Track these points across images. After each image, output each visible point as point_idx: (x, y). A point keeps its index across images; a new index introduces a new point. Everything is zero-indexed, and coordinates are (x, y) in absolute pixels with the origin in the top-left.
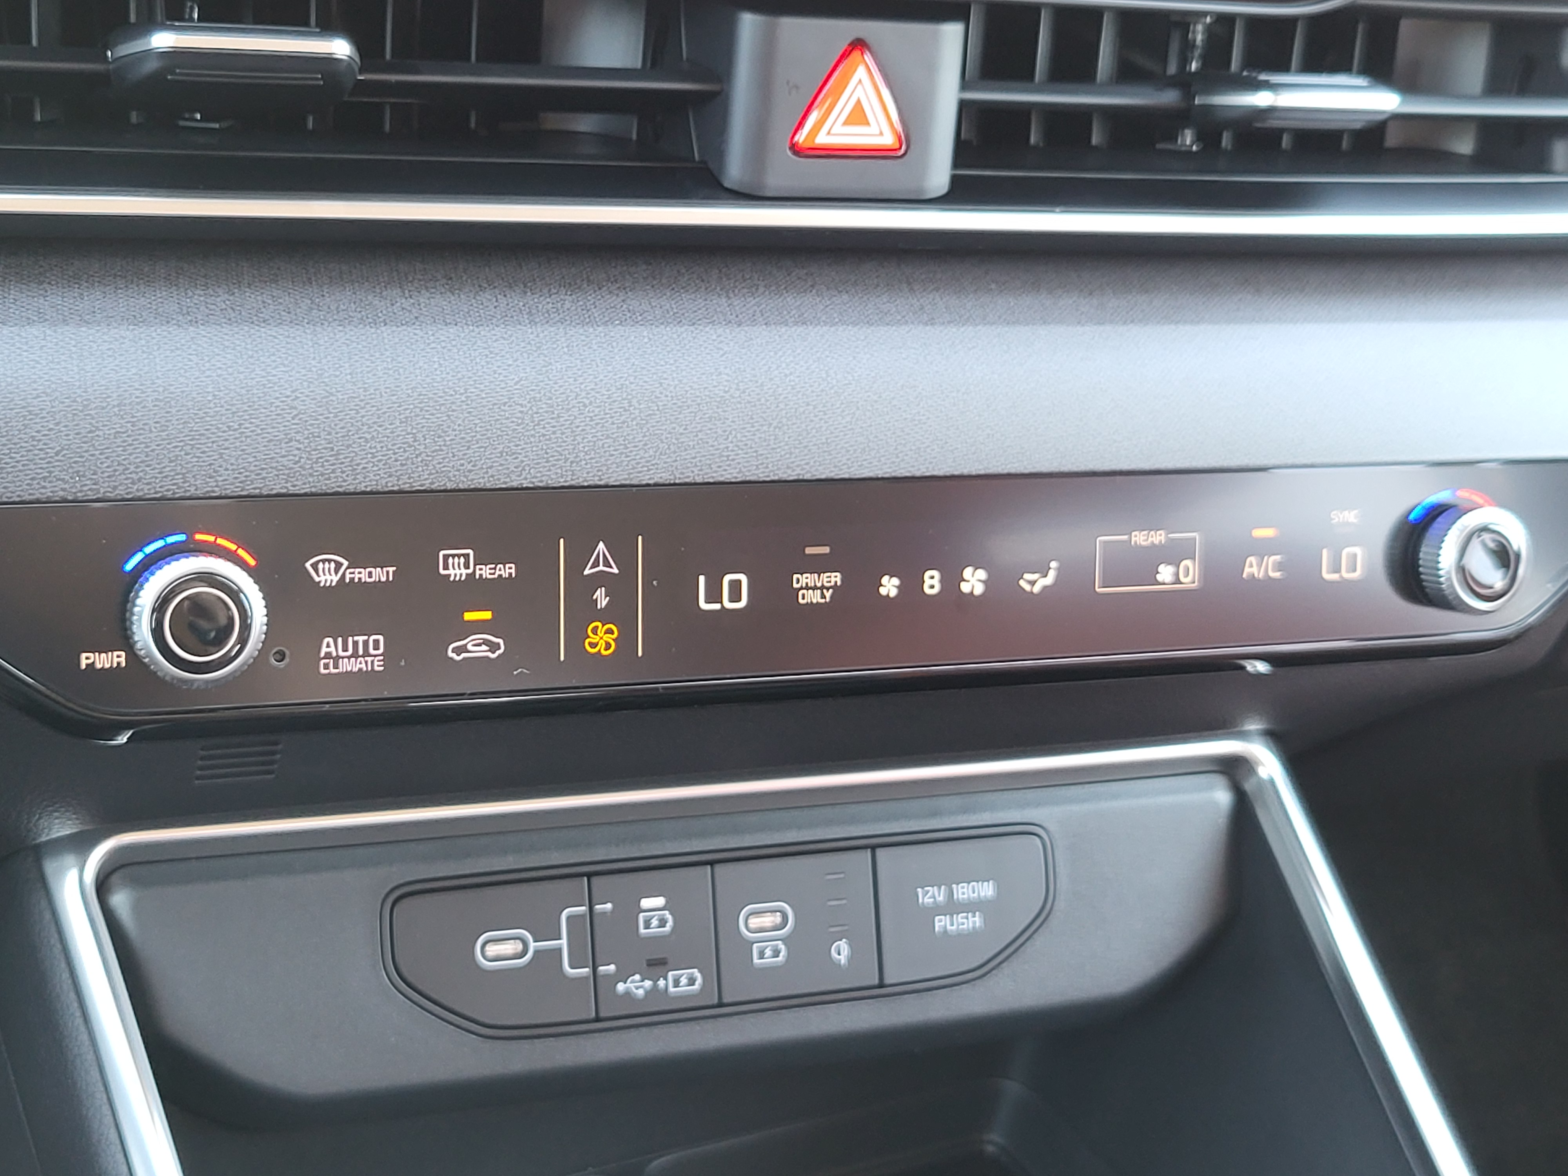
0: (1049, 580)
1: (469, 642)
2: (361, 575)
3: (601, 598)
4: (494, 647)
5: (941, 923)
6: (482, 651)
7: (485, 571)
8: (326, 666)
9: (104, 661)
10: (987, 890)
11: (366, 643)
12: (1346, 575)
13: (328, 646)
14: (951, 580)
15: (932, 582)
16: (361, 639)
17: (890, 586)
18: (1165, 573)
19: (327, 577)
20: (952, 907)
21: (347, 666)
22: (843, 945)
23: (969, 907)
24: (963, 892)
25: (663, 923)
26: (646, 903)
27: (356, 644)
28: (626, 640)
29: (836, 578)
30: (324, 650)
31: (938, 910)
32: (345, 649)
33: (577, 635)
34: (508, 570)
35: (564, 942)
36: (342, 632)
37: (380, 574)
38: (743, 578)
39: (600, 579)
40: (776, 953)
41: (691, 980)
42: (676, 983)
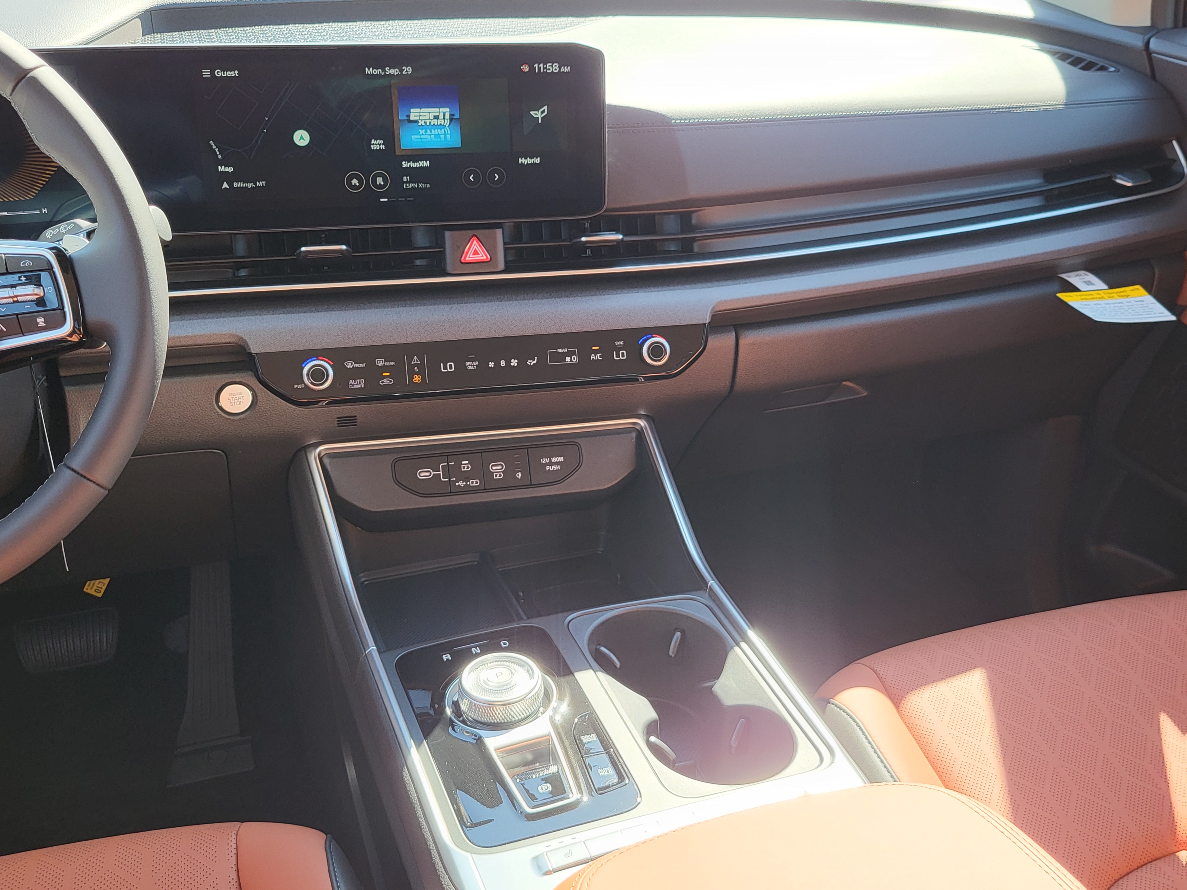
0: (535, 362)
1: (385, 380)
2: (358, 365)
3: (416, 369)
4: (391, 381)
5: (548, 468)
6: (388, 382)
7: (387, 364)
8: (351, 387)
10: (562, 459)
11: (360, 381)
12: (622, 358)
13: (351, 382)
14: (508, 362)
15: (503, 363)
16: (358, 380)
17: (491, 365)
18: (568, 359)
19: (350, 366)
20: (551, 464)
21: (356, 386)
22: (520, 473)
23: (557, 464)
24: (554, 460)
25: (468, 467)
26: (463, 462)
27: (357, 382)
28: (424, 379)
29: (477, 363)
30: (350, 383)
31: (547, 464)
32: (355, 382)
33: (411, 379)
34: (393, 363)
35: (441, 472)
36: (354, 379)
37: (362, 365)
38: (452, 364)
39: (416, 365)
40: (500, 475)
41: (477, 482)
42: (472, 483)
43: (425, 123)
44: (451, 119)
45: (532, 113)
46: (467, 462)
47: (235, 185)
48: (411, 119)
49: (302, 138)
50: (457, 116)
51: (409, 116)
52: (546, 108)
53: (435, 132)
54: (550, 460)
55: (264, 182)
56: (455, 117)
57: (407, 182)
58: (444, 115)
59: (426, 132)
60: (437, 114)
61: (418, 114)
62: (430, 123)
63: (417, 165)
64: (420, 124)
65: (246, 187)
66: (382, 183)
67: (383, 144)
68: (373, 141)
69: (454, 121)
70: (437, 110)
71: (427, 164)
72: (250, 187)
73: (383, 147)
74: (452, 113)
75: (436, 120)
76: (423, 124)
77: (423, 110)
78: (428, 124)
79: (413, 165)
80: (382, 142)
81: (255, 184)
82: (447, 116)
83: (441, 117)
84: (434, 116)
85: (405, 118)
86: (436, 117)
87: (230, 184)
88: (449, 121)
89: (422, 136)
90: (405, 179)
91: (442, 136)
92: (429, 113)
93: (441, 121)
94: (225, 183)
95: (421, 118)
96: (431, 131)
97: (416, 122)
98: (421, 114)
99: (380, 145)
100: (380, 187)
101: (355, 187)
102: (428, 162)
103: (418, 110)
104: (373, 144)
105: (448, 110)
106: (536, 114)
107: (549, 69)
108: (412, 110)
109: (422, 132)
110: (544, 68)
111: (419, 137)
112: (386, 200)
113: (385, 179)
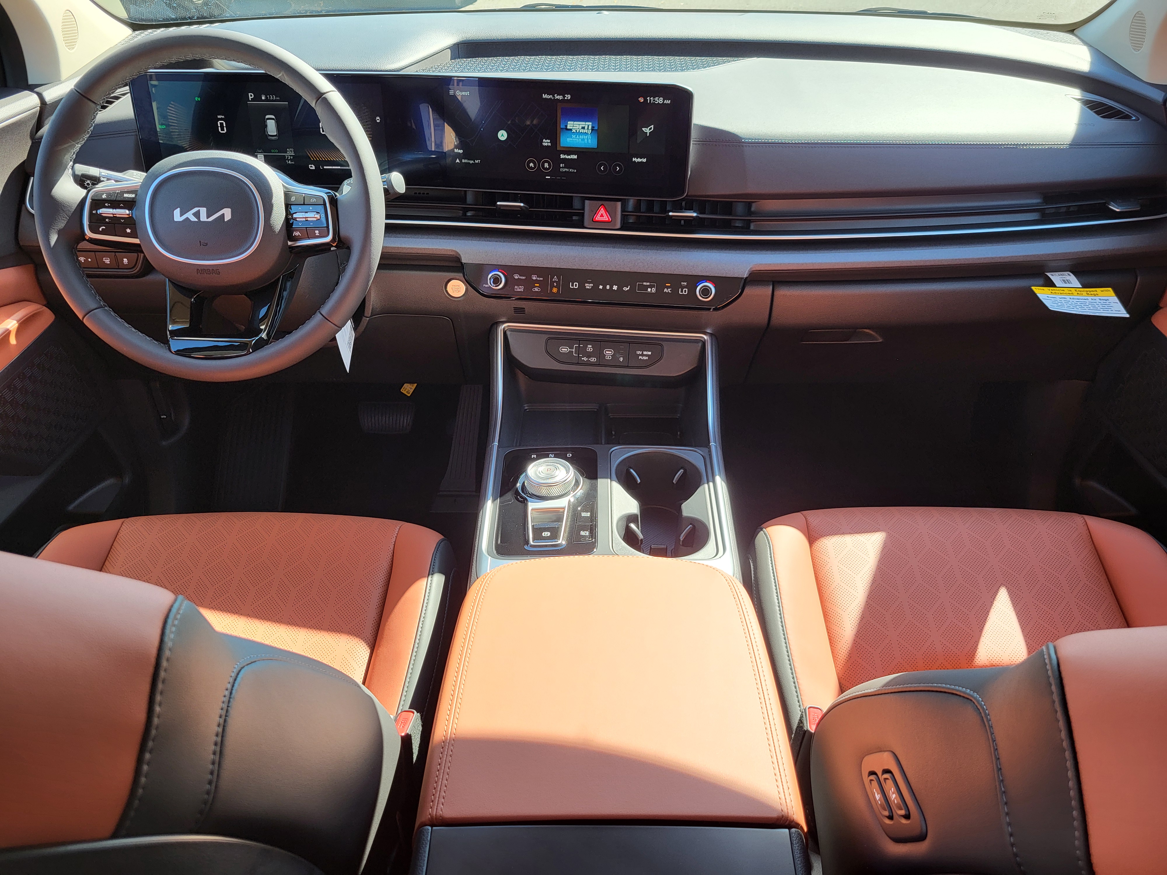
0: (628, 289)
1: (535, 289)
2: (521, 277)
3: (555, 284)
4: (539, 290)
5: (640, 357)
6: (537, 290)
7: (538, 279)
8: (514, 290)
9: (486, 286)
10: (650, 353)
11: (521, 287)
13: (516, 287)
14: (611, 287)
15: (608, 287)
17: (601, 287)
18: (649, 290)
19: (516, 277)
20: (643, 355)
21: (518, 290)
22: (622, 358)
23: (646, 355)
24: (645, 353)
25: (591, 350)
26: (588, 346)
28: (558, 290)
29: (592, 285)
30: (514, 288)
31: (640, 355)
32: (518, 288)
33: (551, 289)
34: (541, 279)
35: (574, 350)
36: (518, 285)
37: (523, 278)
38: (577, 283)
39: (555, 281)
40: (610, 357)
41: (594, 360)
42: (592, 360)
43: (576, 131)
44: (592, 130)
45: (643, 129)
46: (591, 346)
47: (463, 161)
48: (568, 128)
49: (502, 135)
50: (596, 128)
51: (566, 126)
52: (652, 126)
53: (581, 137)
54: (643, 353)
55: (479, 161)
56: (595, 128)
57: (562, 167)
58: (588, 127)
59: (576, 137)
60: (584, 126)
61: (572, 125)
62: (579, 131)
63: (569, 157)
64: (573, 132)
65: (469, 163)
66: (548, 167)
67: (550, 143)
68: (544, 140)
69: (593, 131)
70: (584, 123)
71: (575, 157)
72: (471, 163)
73: (550, 144)
74: (594, 126)
75: (583, 130)
76: (575, 132)
77: (575, 123)
78: (578, 132)
79: (567, 157)
80: (549, 141)
81: (474, 161)
82: (590, 127)
83: (586, 128)
84: (582, 127)
85: (564, 127)
86: (583, 128)
87: (461, 160)
88: (591, 131)
89: (574, 139)
90: (561, 165)
91: (586, 140)
92: (579, 125)
93: (586, 131)
94: (458, 159)
95: (574, 128)
96: (579, 136)
97: (571, 130)
98: (574, 125)
99: (548, 143)
100: (546, 169)
101: (531, 168)
102: (576, 156)
103: (572, 123)
104: (544, 142)
105: (590, 123)
106: (646, 130)
107: (657, 101)
108: (569, 123)
109: (574, 136)
110: (653, 100)
111: (571, 139)
112: (549, 177)
113: (549, 165)
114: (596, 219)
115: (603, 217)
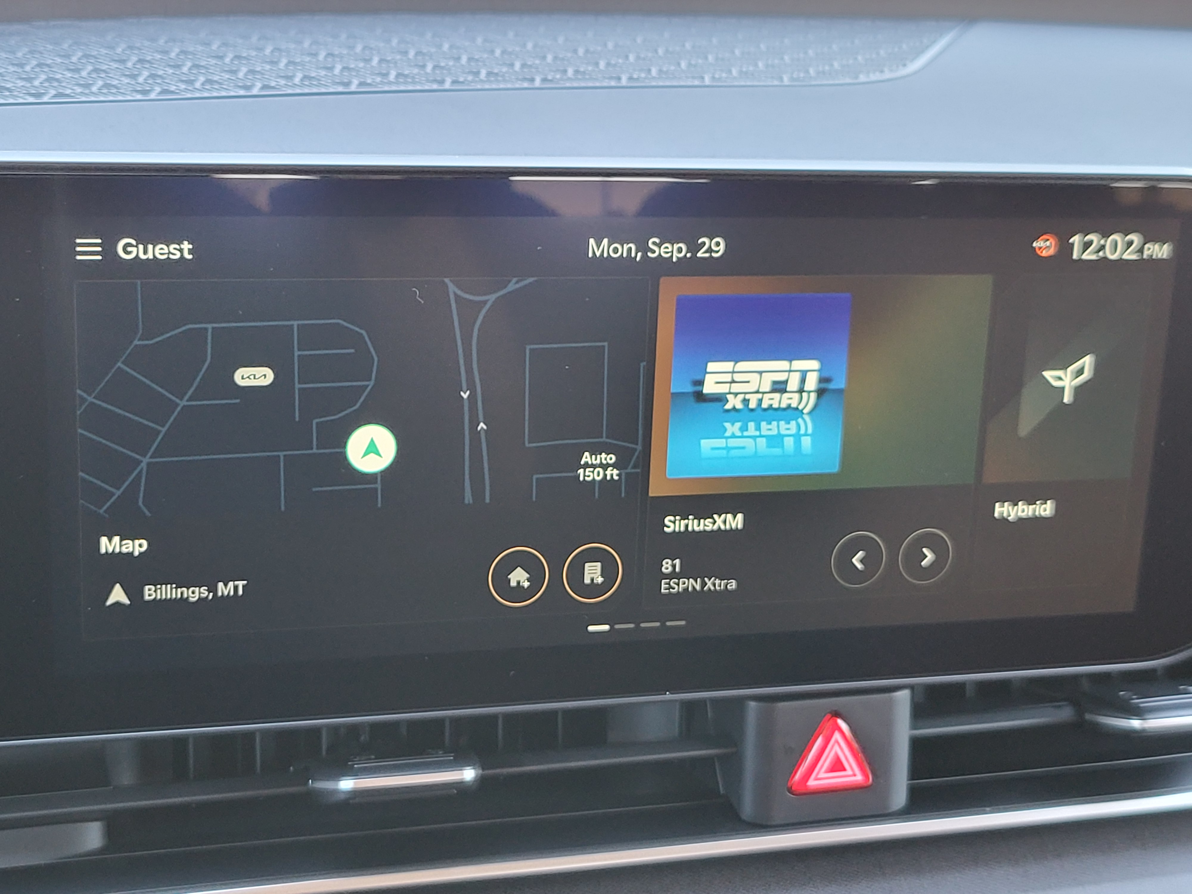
43: (746, 401)
44: (821, 392)
45: (1048, 374)
47: (150, 593)
48: (705, 391)
49: (372, 448)
50: (840, 383)
51: (700, 383)
52: (1088, 361)
53: (769, 428)
55: (241, 584)
56: (832, 386)
57: (673, 575)
58: (803, 381)
59: (744, 429)
60: (782, 377)
61: (728, 378)
62: (760, 401)
63: (706, 525)
64: (728, 406)
65: (184, 601)
66: (600, 580)
67: (614, 466)
68: (586, 458)
69: (826, 397)
70: (783, 365)
71: (736, 521)
72: (194, 599)
73: (613, 473)
74: (826, 374)
75: (777, 396)
76: (739, 406)
77: (743, 366)
78: (753, 405)
79: (694, 525)
80: (612, 459)
81: (213, 589)
82: (812, 382)
83: (793, 384)
84: (775, 383)
85: (690, 389)
87: (134, 591)
88: (813, 396)
89: (732, 442)
90: (667, 566)
91: (789, 442)
92: (761, 373)
93: (790, 399)
94: (118, 586)
95: (735, 388)
96: (758, 428)
97: (720, 399)
98: (737, 377)
99: (605, 467)
100: (594, 590)
101: (519, 593)
102: (740, 516)
103: (728, 366)
104: (586, 466)
105: (814, 365)
106: (1060, 379)
107: (1113, 251)
108: (712, 366)
109: (732, 428)
110: (1099, 248)
111: (720, 443)
112: (606, 627)
113: (609, 572)
114: (812, 783)
115: (844, 769)
